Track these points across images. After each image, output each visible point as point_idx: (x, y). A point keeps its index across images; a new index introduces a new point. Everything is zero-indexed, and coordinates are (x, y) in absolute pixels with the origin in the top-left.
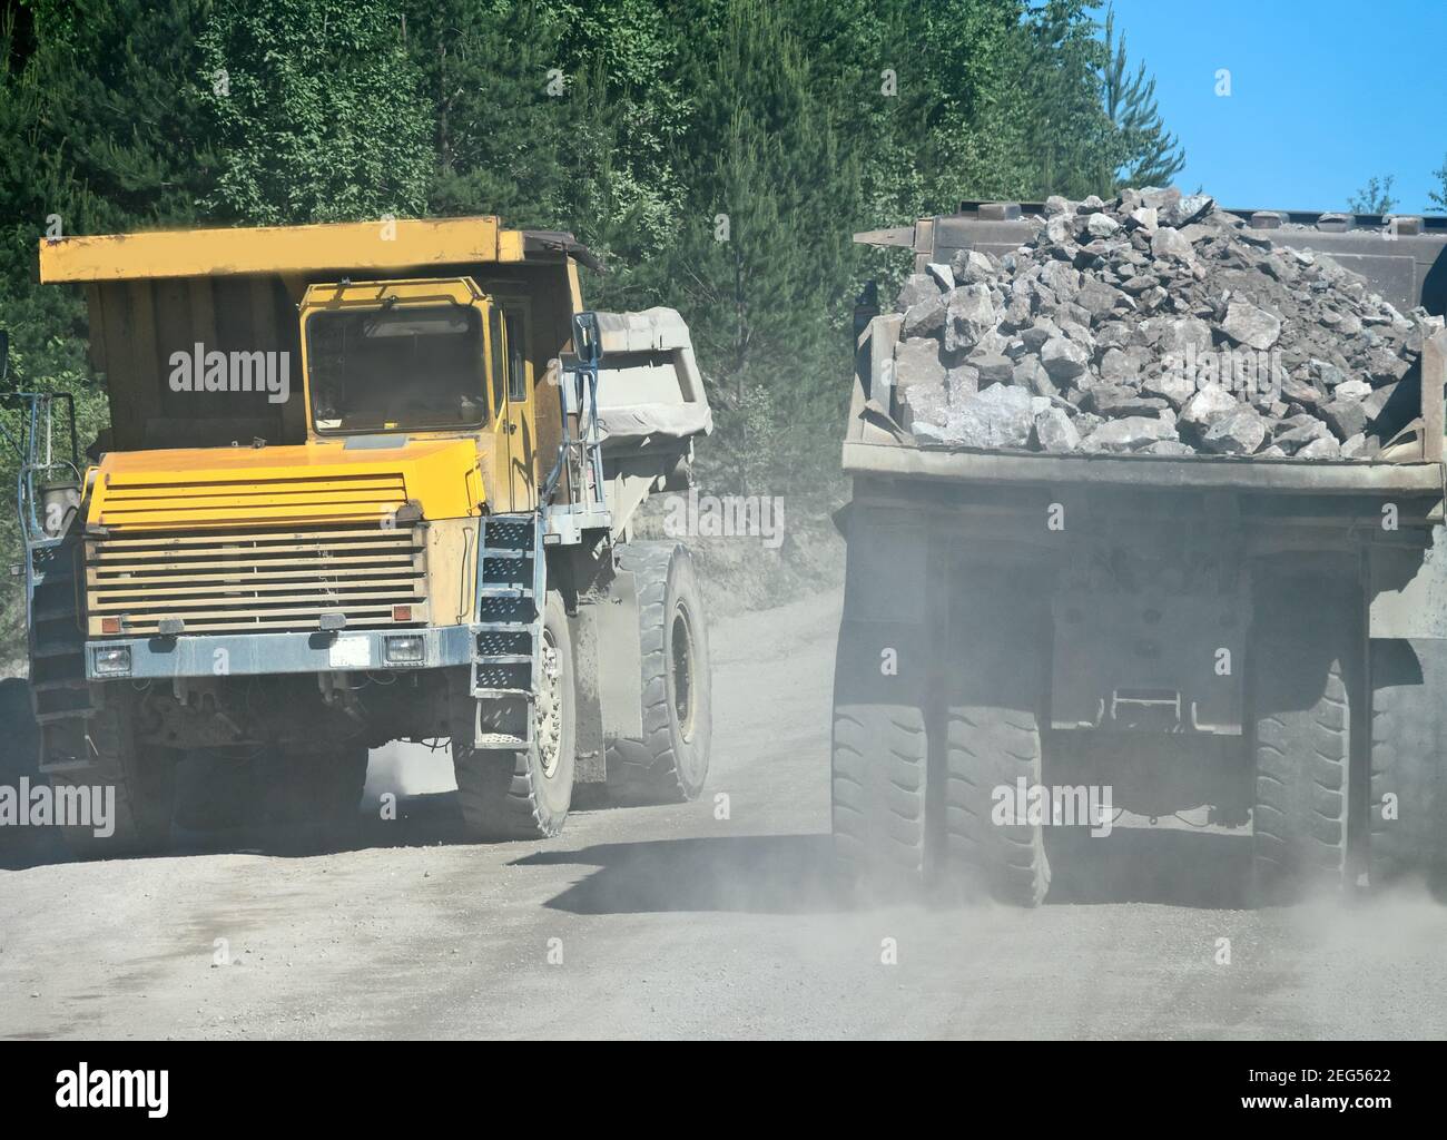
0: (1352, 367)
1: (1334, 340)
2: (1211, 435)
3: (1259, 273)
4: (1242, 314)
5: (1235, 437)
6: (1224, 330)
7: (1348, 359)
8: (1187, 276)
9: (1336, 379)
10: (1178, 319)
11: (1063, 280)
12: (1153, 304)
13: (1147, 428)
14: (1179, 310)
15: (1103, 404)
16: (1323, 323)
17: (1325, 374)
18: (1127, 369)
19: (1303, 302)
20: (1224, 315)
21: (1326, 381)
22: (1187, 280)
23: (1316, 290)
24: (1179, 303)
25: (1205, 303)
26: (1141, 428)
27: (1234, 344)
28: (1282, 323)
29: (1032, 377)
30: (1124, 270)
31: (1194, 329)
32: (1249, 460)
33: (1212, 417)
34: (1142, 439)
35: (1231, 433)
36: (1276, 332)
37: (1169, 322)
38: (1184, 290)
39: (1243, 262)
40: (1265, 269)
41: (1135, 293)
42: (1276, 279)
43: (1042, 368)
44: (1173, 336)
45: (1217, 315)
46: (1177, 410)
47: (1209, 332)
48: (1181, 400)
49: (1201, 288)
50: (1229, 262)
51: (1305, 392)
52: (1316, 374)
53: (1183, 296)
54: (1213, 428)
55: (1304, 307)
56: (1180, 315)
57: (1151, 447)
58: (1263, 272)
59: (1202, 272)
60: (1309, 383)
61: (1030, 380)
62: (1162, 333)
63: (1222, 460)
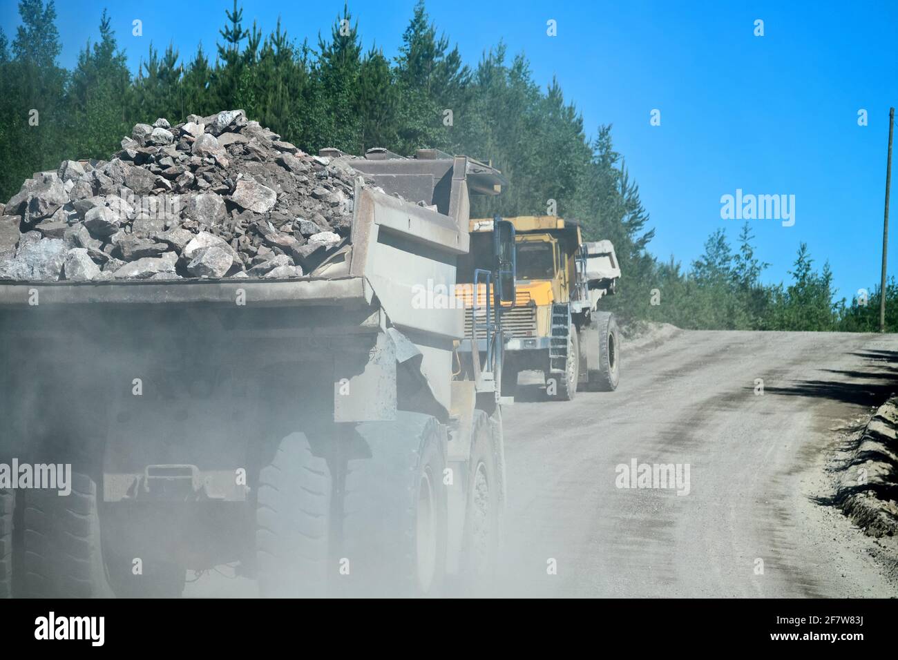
0: (331, 226)
1: (320, 206)
2: (191, 265)
3: (275, 165)
4: (247, 188)
5: (207, 264)
6: (234, 201)
7: (328, 219)
8: (211, 164)
9: (310, 231)
10: (200, 193)
11: (119, 170)
12: (182, 184)
13: (152, 265)
14: (201, 188)
15: (127, 252)
16: (314, 196)
17: (304, 227)
18: (154, 228)
19: (302, 182)
20: (235, 190)
21: (303, 232)
22: (210, 167)
23: (320, 178)
24: (202, 182)
25: (223, 183)
26: (147, 265)
27: (241, 210)
28: (278, 195)
29: (76, 234)
30: (163, 161)
31: (210, 200)
32: (217, 281)
33: (195, 253)
34: (146, 273)
35: (203, 261)
36: (273, 200)
37: (193, 196)
38: (206, 173)
39: (261, 157)
40: (280, 162)
41: (172, 177)
42: (288, 169)
43: (84, 228)
44: (195, 206)
45: (230, 191)
46: (179, 252)
47: (222, 202)
48: (180, 244)
49: (224, 174)
50: (249, 157)
51: (283, 239)
52: (297, 228)
53: (205, 178)
54: (193, 261)
55: (303, 185)
56: (201, 191)
57: (152, 278)
58: (279, 165)
59: (225, 163)
60: (291, 234)
61: (74, 236)
62: (186, 204)
63: (196, 282)
